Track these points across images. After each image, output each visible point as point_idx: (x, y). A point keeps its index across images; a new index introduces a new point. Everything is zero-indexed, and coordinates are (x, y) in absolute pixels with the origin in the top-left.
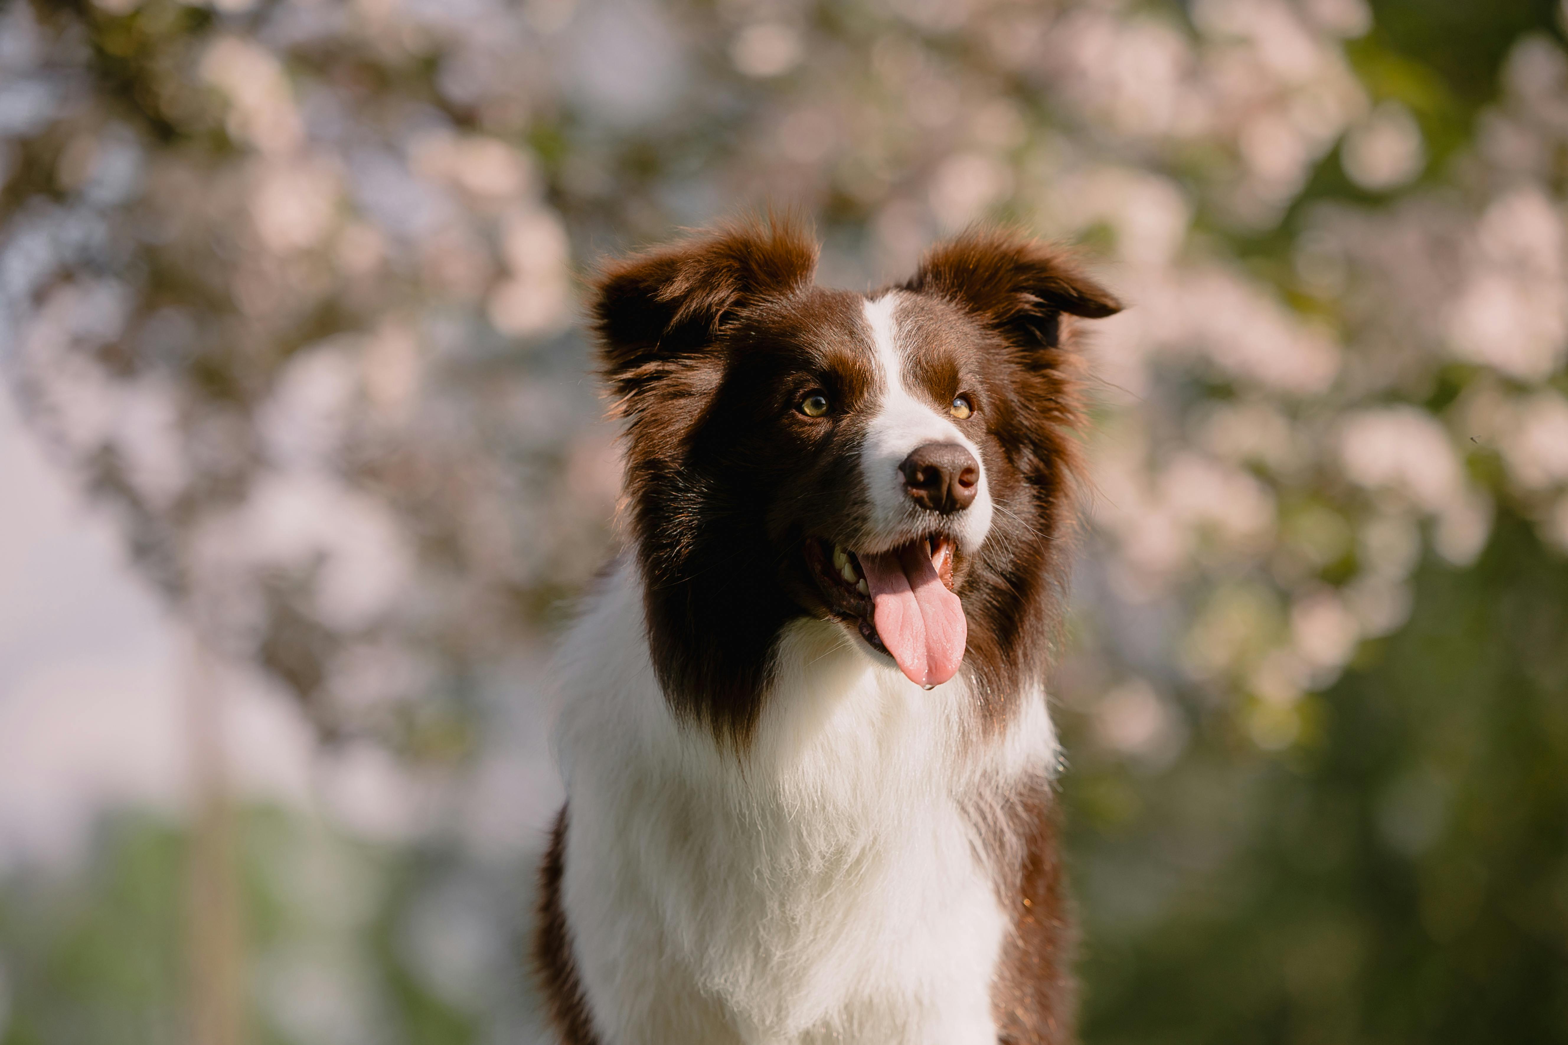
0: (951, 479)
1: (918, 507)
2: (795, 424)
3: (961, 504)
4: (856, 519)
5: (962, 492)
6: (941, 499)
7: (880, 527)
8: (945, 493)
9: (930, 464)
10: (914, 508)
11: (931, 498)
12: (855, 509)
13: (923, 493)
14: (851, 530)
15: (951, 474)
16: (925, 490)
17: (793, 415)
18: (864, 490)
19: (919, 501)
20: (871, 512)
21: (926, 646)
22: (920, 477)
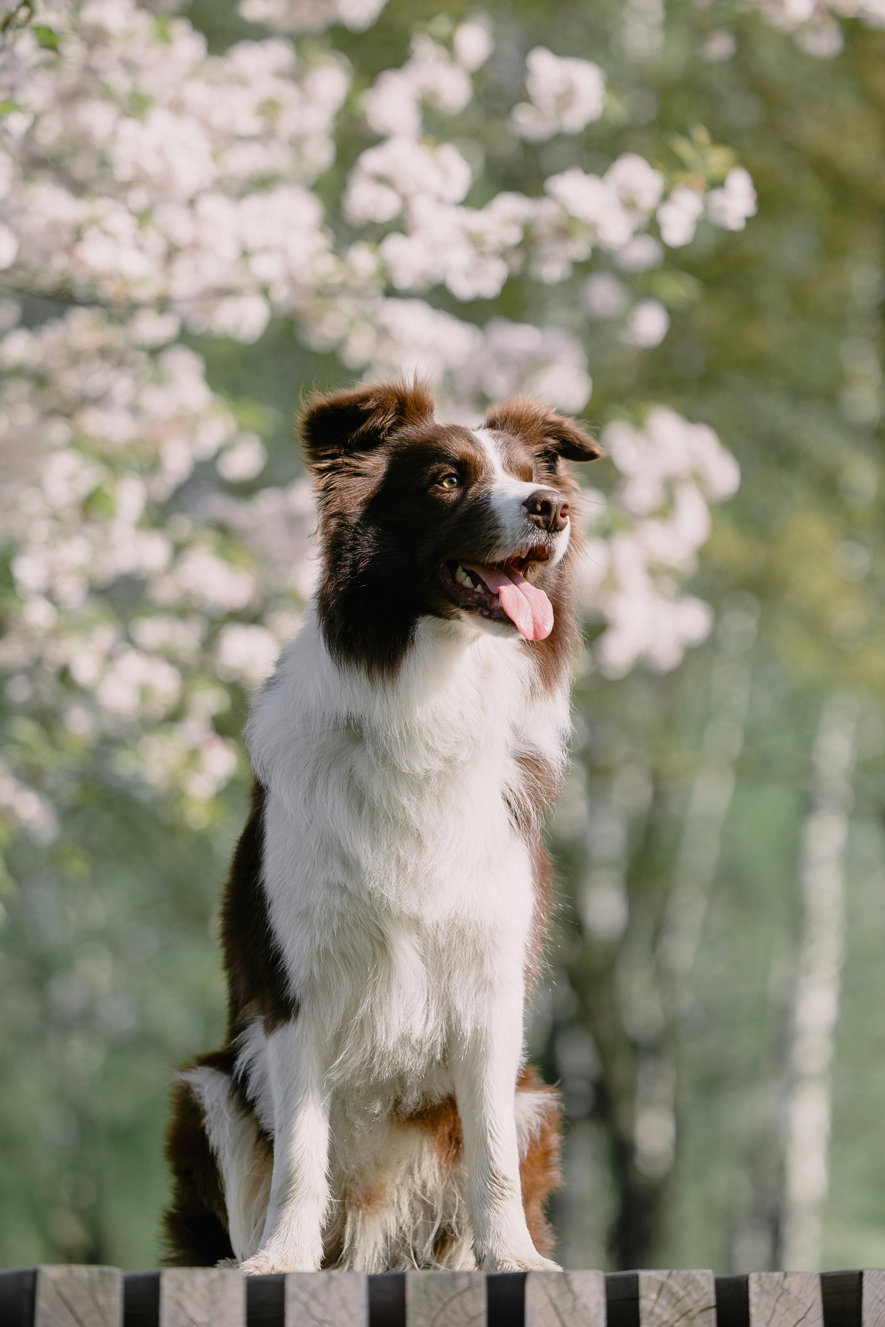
0: (557, 510)
1: (535, 526)
2: (438, 492)
3: (560, 527)
4: (491, 538)
5: (561, 520)
6: (550, 522)
7: (508, 541)
8: (553, 518)
9: (545, 500)
10: (533, 527)
11: (544, 521)
12: (491, 531)
13: (539, 518)
14: (486, 546)
15: (557, 506)
16: (541, 516)
17: (437, 487)
18: (497, 520)
19: (537, 523)
20: (503, 532)
21: (532, 617)
22: (539, 508)
